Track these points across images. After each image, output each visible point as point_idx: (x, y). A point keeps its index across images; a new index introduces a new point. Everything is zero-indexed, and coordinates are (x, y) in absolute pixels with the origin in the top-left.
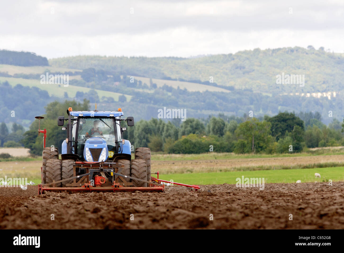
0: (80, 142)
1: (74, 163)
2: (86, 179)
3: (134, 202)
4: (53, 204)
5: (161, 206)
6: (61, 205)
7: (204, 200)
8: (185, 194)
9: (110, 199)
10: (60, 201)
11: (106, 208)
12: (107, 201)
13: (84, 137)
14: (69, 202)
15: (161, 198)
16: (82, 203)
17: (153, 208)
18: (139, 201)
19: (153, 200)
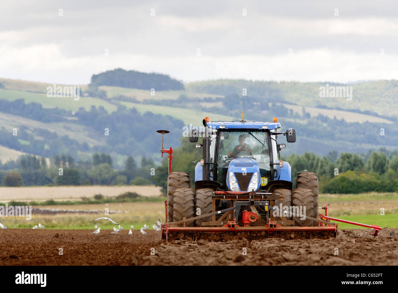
0: (221, 165)
1: (214, 193)
2: (230, 216)
3: (283, 249)
4: (189, 252)
5: (314, 253)
6: (199, 253)
7: (362, 247)
8: (341, 240)
9: (255, 246)
10: (197, 248)
11: (250, 257)
12: (253, 248)
13: (226, 157)
14: (207, 249)
15: (313, 245)
16: (223, 251)
17: (305, 256)
18: (289, 248)
19: (305, 247)
